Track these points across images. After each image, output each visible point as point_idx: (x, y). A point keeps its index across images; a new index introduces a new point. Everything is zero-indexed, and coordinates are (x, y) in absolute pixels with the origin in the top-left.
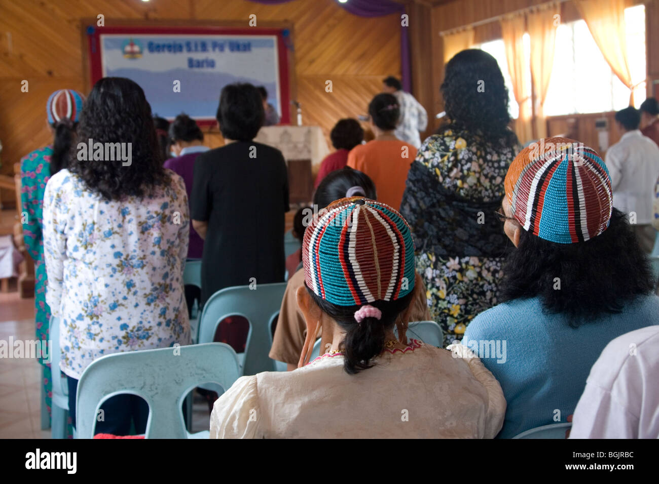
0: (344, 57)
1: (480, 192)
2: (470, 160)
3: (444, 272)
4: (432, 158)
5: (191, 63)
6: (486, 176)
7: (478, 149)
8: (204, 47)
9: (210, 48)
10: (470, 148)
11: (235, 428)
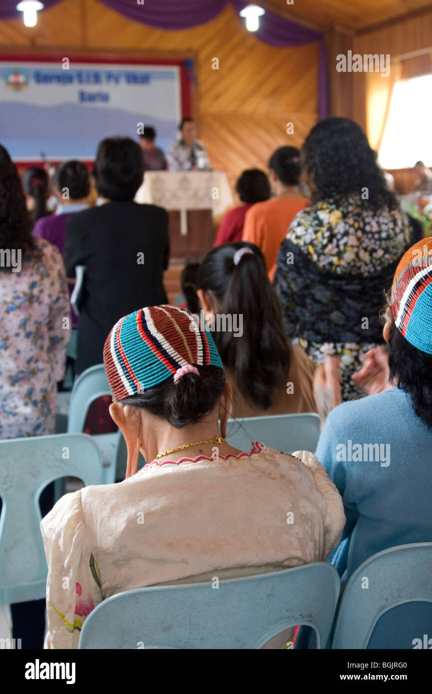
0: (254, 92)
1: (359, 268)
2: (346, 234)
3: (317, 358)
4: (305, 235)
5: (83, 96)
6: (365, 249)
7: (355, 221)
8: (97, 78)
9: (103, 79)
10: (347, 220)
11: (61, 546)
